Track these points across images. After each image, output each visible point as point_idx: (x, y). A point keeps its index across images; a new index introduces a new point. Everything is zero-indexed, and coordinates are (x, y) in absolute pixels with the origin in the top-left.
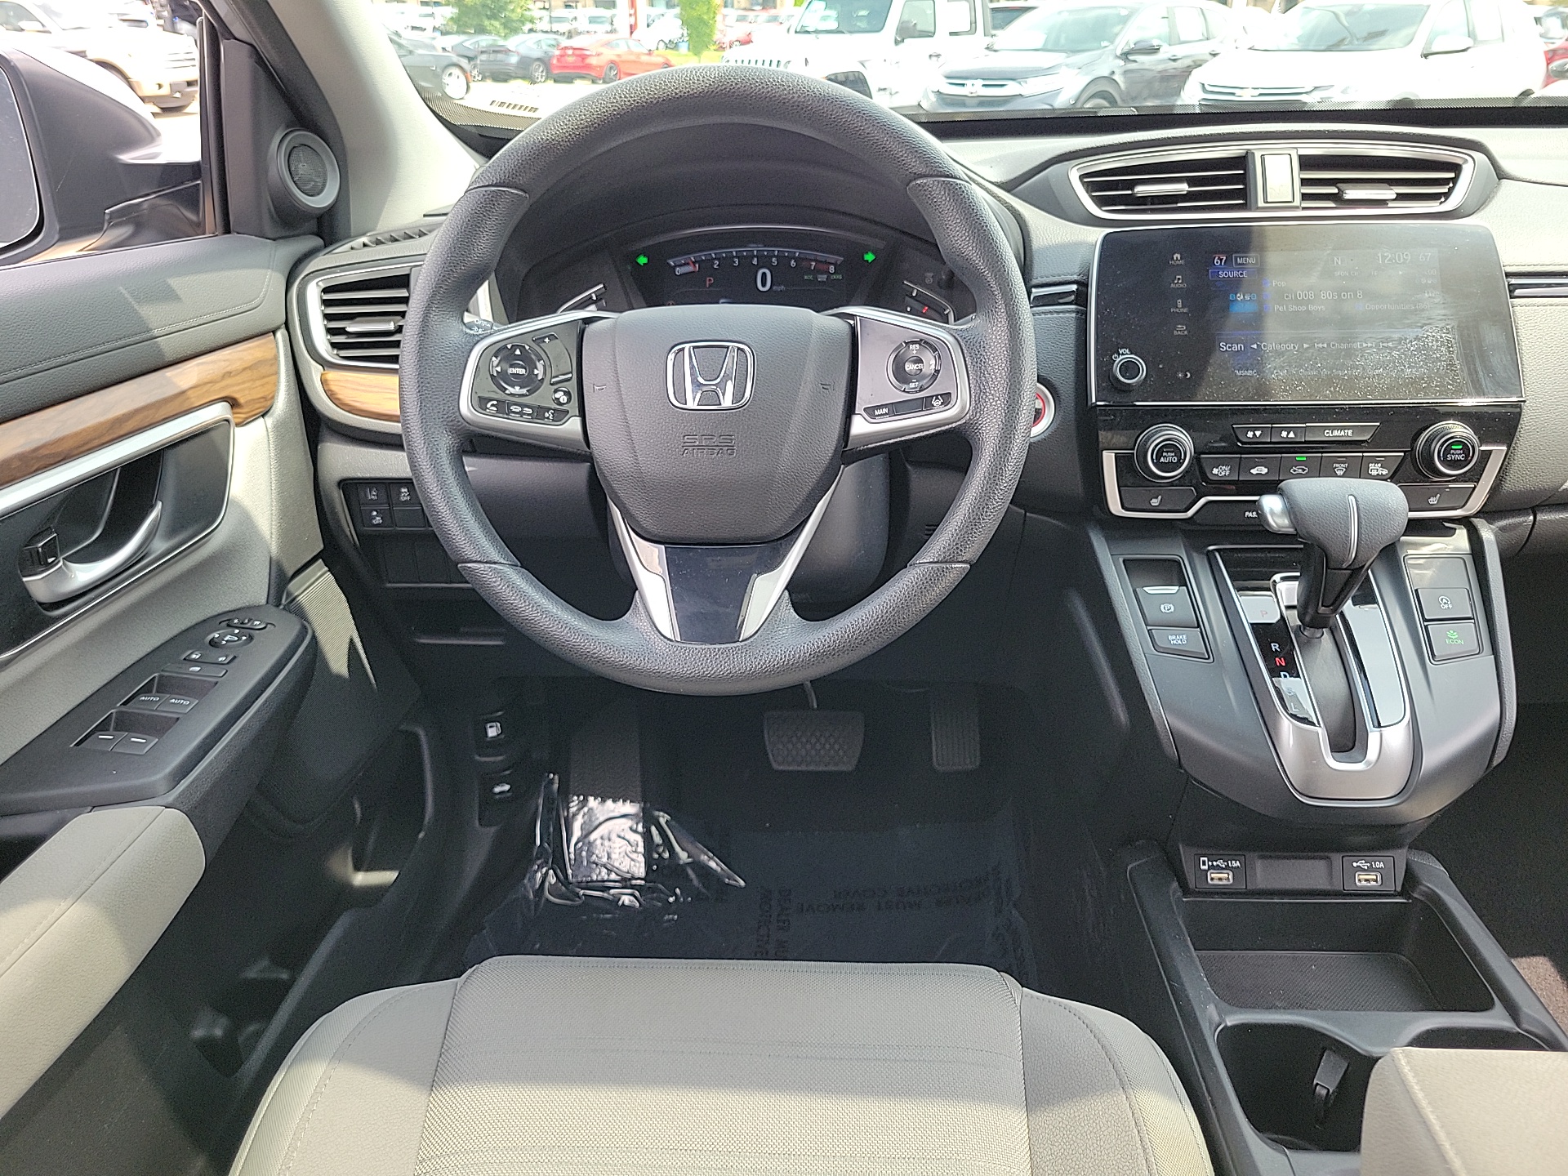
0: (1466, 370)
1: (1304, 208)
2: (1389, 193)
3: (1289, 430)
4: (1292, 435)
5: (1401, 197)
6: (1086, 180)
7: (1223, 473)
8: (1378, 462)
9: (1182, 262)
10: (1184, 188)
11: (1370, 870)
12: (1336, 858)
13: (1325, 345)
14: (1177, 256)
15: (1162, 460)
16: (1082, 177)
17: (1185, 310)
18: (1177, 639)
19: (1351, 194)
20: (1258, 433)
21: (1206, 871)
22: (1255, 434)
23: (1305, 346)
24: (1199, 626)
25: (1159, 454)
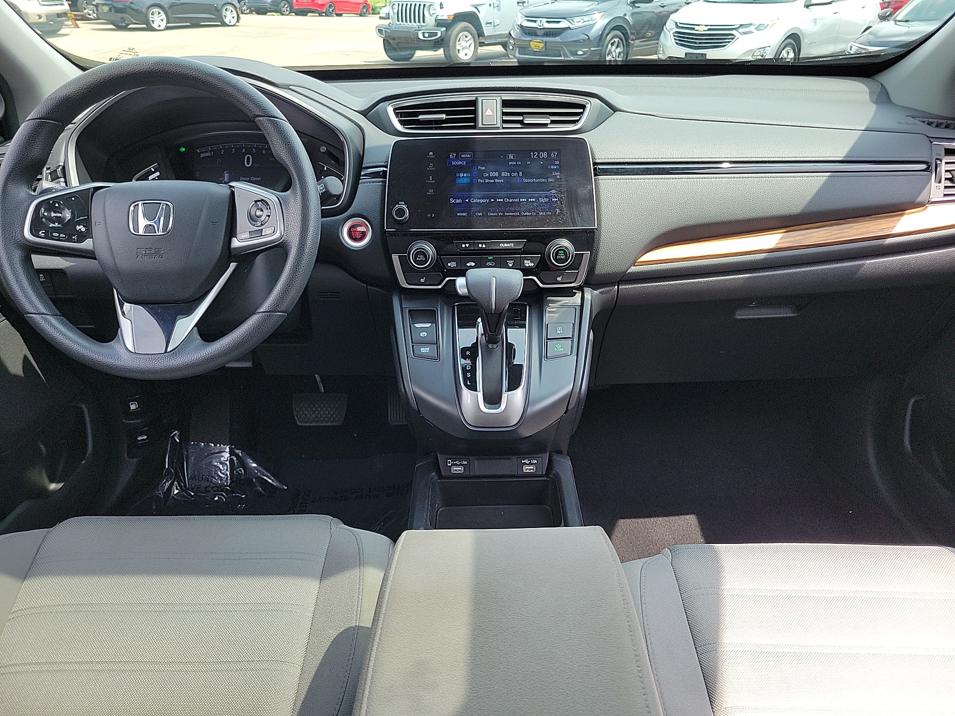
0: (568, 213)
1: (504, 128)
2: (547, 121)
3: (482, 244)
4: (484, 246)
5: (553, 122)
6: (397, 111)
7: (453, 266)
8: (528, 260)
9: (433, 156)
10: (444, 116)
11: (530, 464)
12: (514, 458)
13: (502, 200)
14: (431, 153)
15: (418, 259)
16: (395, 110)
17: (434, 182)
18: (425, 350)
19: (528, 121)
20: (467, 245)
21: (451, 466)
22: (466, 246)
23: (492, 200)
24: (437, 344)
25: (416, 257)
